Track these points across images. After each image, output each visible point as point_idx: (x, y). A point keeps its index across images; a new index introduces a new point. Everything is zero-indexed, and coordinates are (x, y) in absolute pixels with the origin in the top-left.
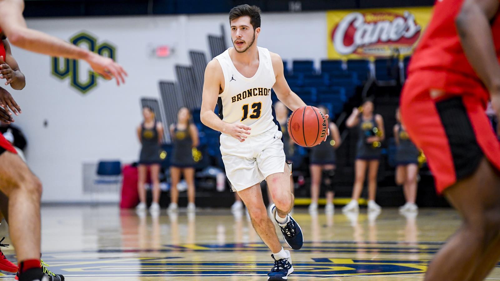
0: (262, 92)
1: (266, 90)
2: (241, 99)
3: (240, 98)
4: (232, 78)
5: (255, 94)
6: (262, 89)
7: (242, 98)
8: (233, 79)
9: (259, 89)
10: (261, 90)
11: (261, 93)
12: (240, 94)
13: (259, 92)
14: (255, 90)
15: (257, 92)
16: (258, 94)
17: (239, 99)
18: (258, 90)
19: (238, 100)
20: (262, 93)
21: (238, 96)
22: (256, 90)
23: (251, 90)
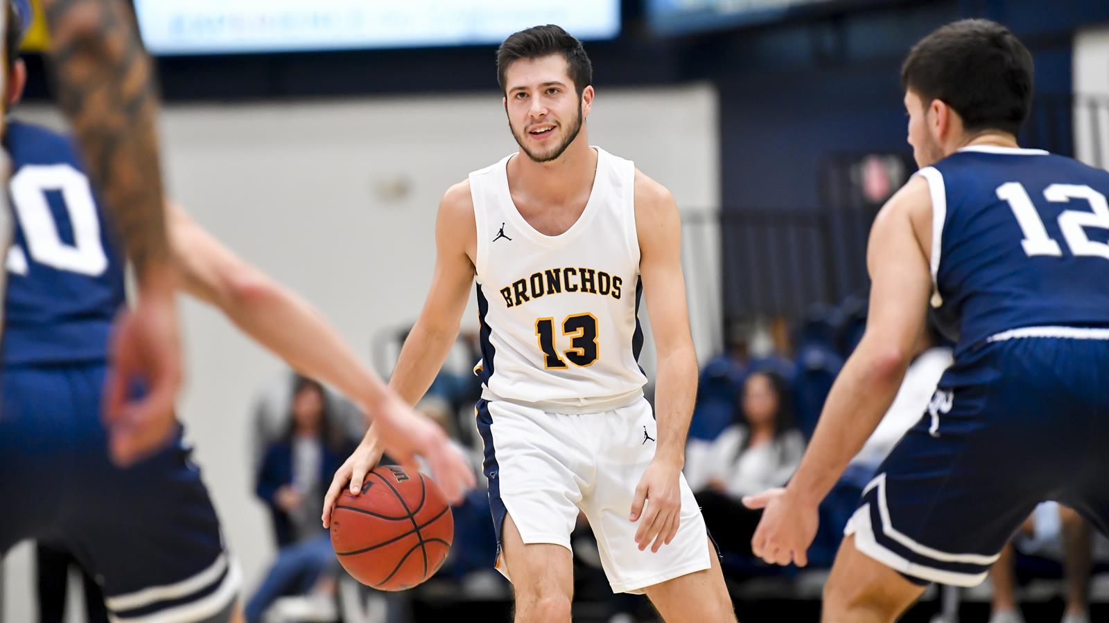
0: (592, 281)
1: (604, 278)
2: (527, 299)
3: (523, 294)
4: (501, 231)
5: (571, 286)
6: (592, 272)
7: (529, 293)
8: (502, 235)
9: (583, 271)
10: (587, 276)
11: (588, 285)
12: (523, 282)
13: (584, 280)
14: (570, 273)
15: (575, 280)
16: (580, 286)
17: (521, 298)
18: (579, 274)
19: (519, 303)
20: (592, 285)
21: (516, 285)
22: (574, 273)
23: (557, 271)
